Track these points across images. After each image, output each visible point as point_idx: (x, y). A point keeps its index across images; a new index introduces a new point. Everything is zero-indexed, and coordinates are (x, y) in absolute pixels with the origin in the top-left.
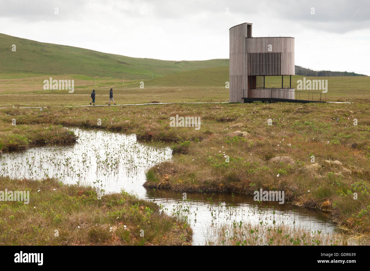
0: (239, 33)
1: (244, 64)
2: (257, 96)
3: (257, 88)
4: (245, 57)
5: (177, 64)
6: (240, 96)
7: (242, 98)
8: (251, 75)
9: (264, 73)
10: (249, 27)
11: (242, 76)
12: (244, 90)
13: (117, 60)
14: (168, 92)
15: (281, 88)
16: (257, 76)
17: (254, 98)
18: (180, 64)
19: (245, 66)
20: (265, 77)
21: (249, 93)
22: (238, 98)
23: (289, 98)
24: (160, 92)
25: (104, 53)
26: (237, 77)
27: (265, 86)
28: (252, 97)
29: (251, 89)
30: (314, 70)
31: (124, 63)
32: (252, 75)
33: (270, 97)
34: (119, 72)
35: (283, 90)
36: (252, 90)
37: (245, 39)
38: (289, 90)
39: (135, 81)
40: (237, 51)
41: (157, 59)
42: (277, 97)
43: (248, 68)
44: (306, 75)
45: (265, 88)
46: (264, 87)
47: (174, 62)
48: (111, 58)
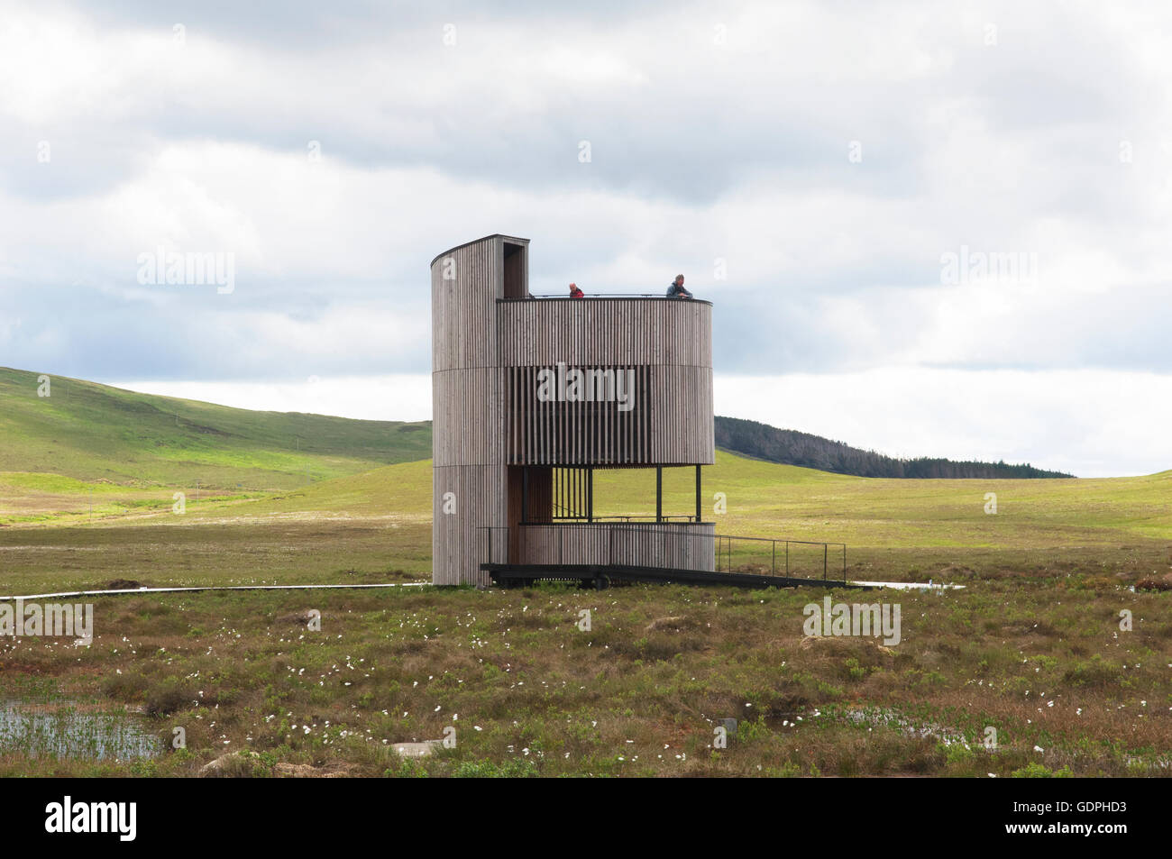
0: (469, 281)
1: (492, 413)
2: (550, 559)
3: (555, 521)
4: (495, 384)
5: (407, 433)
6: (476, 556)
7: (483, 567)
8: (523, 463)
9: (576, 457)
10: (514, 253)
11: (481, 469)
12: (493, 531)
13: (187, 420)
14: (345, 533)
15: (655, 520)
16: (554, 470)
17: (536, 565)
18: (415, 433)
19: (496, 424)
20: (596, 472)
21: (515, 543)
22: (466, 565)
23: (690, 566)
24: (317, 534)
25: (142, 394)
26: (463, 473)
27: (595, 514)
28: (527, 563)
29: (524, 523)
30: (892, 456)
31: (210, 429)
32: (526, 462)
33: (606, 563)
34: (192, 463)
35: (663, 528)
36: (529, 529)
37: (493, 306)
38: (691, 529)
39: (244, 493)
40: (462, 359)
41: (334, 415)
42: (635, 561)
43: (508, 432)
44: (863, 473)
45: (594, 521)
46: (590, 518)
47: (397, 427)
48: (164, 410)
